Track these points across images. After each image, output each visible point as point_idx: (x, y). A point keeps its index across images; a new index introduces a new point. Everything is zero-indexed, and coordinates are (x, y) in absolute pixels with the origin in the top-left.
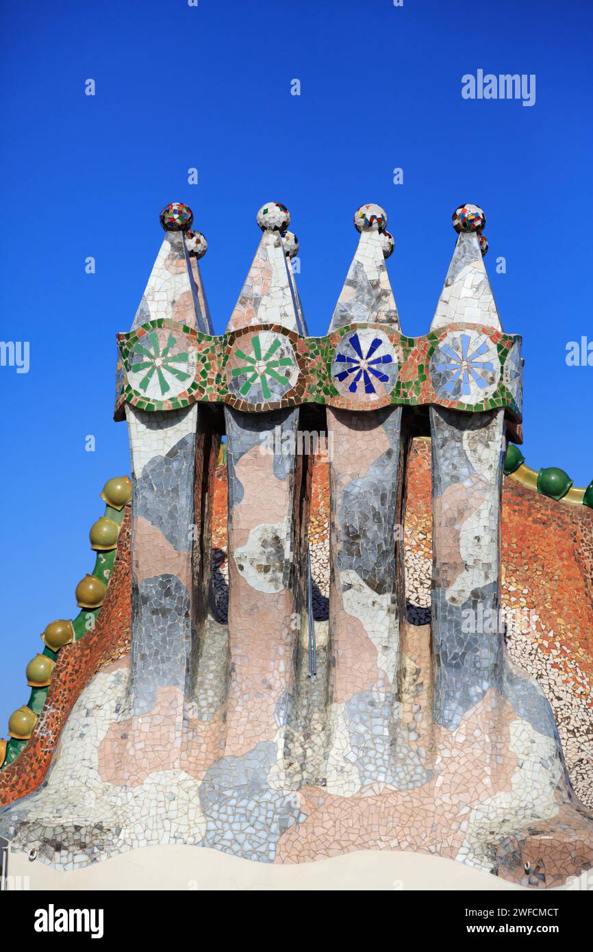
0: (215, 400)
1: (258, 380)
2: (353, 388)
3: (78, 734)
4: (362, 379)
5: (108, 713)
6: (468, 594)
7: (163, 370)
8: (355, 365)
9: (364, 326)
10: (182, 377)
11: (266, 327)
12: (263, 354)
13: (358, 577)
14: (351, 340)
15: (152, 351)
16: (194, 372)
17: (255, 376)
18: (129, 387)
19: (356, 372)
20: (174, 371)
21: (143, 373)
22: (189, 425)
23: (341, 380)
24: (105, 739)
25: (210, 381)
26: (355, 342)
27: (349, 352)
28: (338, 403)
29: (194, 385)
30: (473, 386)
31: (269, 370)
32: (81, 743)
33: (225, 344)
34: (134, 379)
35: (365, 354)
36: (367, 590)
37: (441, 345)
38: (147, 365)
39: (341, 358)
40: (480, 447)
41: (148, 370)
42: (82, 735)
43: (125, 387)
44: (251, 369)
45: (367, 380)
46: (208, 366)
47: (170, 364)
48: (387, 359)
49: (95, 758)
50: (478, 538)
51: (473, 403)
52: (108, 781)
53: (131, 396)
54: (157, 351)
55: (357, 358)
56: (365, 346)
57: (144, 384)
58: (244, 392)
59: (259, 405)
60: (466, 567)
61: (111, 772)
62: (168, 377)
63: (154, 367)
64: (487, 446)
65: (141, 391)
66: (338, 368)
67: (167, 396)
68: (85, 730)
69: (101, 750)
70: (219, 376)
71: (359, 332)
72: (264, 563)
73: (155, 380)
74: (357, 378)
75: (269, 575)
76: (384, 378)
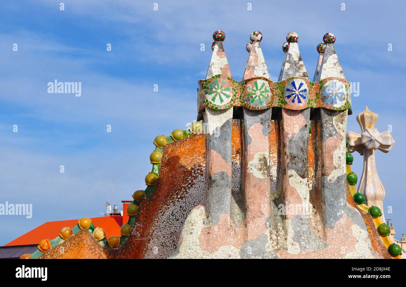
0: (239, 106)
1: (257, 98)
2: (293, 101)
3: (189, 233)
4: (297, 98)
5: (201, 224)
6: (336, 178)
7: (221, 94)
8: (294, 93)
9: (297, 78)
10: (228, 96)
11: (260, 78)
12: (259, 88)
13: (295, 172)
14: (292, 83)
15: (216, 87)
16: (231, 95)
17: (256, 96)
18: (207, 101)
19: (294, 95)
20: (225, 94)
21: (213, 95)
22: (230, 114)
23: (288, 98)
24: (201, 235)
25: (237, 98)
26: (293, 84)
27: (291, 88)
28: (287, 107)
29: (232, 100)
30: (338, 101)
31: (261, 94)
32: (191, 236)
33: (243, 84)
34: (209, 98)
35: (297, 89)
36: (298, 177)
37: (325, 85)
38: (215, 92)
39: (288, 90)
40: (339, 124)
41: (215, 94)
42: (191, 233)
43: (205, 100)
44: (255, 94)
45: (298, 98)
46: (236, 93)
47: (223, 92)
48: (305, 90)
49: (198, 241)
50: (340, 157)
51: (338, 107)
52: (204, 250)
53: (208, 104)
54: (218, 87)
55: (294, 90)
56: (297, 86)
57: (214, 99)
58: (252, 102)
59: (258, 108)
60: (335, 168)
61: (205, 247)
62: (223, 96)
63: (217, 93)
64: (342, 123)
65: (212, 102)
66: (287, 94)
67: (223, 104)
68: (192, 231)
69: (200, 239)
70: (241, 96)
71: (295, 80)
72: (260, 167)
73: (218, 97)
74: (295, 97)
75: (262, 172)
76: (305, 98)
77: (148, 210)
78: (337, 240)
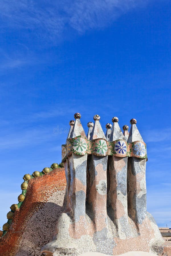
0: (90, 153)
1: (101, 150)
2: (120, 152)
3: (62, 227)
4: (121, 151)
5: (68, 222)
6: (141, 196)
7: (81, 146)
8: (120, 148)
9: (121, 140)
10: (85, 148)
11: (102, 139)
12: (102, 144)
13: (120, 192)
15: (79, 142)
16: (87, 147)
17: (100, 149)
18: (74, 150)
19: (120, 149)
20: (84, 147)
22: (85, 158)
23: (117, 151)
24: (69, 228)
25: (89, 149)
26: (119, 143)
27: (118, 145)
28: (117, 155)
29: (87, 150)
30: (142, 153)
31: (103, 148)
32: (63, 229)
33: (92, 142)
34: (75, 148)
35: (122, 146)
36: (122, 195)
37: (135, 145)
38: (78, 145)
39: (117, 146)
40: (142, 166)
41: (78, 146)
42: (64, 227)
43: (72, 150)
44: (99, 147)
45: (122, 151)
46: (89, 146)
47: (83, 145)
48: (125, 147)
49: (68, 232)
51: (142, 157)
52: (72, 238)
53: (74, 152)
54: (80, 142)
55: (120, 146)
56: (121, 144)
57: (77, 149)
58: (98, 152)
59: (102, 155)
60: (141, 190)
61: (72, 235)
62: (82, 148)
63: (79, 146)
64: (144, 166)
65: (76, 150)
66: (116, 148)
67: (82, 152)
69: (69, 231)
70: (91, 149)
71: (120, 141)
72: (102, 188)
73: (80, 148)
74: (120, 150)
75: (103, 191)
76: (125, 151)
77: (20, 215)
78: (145, 231)
